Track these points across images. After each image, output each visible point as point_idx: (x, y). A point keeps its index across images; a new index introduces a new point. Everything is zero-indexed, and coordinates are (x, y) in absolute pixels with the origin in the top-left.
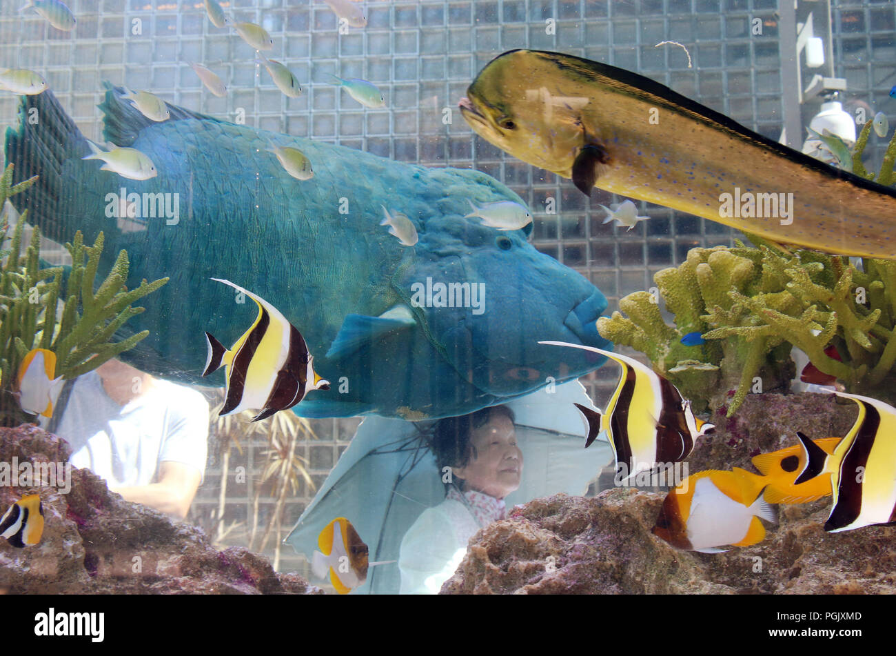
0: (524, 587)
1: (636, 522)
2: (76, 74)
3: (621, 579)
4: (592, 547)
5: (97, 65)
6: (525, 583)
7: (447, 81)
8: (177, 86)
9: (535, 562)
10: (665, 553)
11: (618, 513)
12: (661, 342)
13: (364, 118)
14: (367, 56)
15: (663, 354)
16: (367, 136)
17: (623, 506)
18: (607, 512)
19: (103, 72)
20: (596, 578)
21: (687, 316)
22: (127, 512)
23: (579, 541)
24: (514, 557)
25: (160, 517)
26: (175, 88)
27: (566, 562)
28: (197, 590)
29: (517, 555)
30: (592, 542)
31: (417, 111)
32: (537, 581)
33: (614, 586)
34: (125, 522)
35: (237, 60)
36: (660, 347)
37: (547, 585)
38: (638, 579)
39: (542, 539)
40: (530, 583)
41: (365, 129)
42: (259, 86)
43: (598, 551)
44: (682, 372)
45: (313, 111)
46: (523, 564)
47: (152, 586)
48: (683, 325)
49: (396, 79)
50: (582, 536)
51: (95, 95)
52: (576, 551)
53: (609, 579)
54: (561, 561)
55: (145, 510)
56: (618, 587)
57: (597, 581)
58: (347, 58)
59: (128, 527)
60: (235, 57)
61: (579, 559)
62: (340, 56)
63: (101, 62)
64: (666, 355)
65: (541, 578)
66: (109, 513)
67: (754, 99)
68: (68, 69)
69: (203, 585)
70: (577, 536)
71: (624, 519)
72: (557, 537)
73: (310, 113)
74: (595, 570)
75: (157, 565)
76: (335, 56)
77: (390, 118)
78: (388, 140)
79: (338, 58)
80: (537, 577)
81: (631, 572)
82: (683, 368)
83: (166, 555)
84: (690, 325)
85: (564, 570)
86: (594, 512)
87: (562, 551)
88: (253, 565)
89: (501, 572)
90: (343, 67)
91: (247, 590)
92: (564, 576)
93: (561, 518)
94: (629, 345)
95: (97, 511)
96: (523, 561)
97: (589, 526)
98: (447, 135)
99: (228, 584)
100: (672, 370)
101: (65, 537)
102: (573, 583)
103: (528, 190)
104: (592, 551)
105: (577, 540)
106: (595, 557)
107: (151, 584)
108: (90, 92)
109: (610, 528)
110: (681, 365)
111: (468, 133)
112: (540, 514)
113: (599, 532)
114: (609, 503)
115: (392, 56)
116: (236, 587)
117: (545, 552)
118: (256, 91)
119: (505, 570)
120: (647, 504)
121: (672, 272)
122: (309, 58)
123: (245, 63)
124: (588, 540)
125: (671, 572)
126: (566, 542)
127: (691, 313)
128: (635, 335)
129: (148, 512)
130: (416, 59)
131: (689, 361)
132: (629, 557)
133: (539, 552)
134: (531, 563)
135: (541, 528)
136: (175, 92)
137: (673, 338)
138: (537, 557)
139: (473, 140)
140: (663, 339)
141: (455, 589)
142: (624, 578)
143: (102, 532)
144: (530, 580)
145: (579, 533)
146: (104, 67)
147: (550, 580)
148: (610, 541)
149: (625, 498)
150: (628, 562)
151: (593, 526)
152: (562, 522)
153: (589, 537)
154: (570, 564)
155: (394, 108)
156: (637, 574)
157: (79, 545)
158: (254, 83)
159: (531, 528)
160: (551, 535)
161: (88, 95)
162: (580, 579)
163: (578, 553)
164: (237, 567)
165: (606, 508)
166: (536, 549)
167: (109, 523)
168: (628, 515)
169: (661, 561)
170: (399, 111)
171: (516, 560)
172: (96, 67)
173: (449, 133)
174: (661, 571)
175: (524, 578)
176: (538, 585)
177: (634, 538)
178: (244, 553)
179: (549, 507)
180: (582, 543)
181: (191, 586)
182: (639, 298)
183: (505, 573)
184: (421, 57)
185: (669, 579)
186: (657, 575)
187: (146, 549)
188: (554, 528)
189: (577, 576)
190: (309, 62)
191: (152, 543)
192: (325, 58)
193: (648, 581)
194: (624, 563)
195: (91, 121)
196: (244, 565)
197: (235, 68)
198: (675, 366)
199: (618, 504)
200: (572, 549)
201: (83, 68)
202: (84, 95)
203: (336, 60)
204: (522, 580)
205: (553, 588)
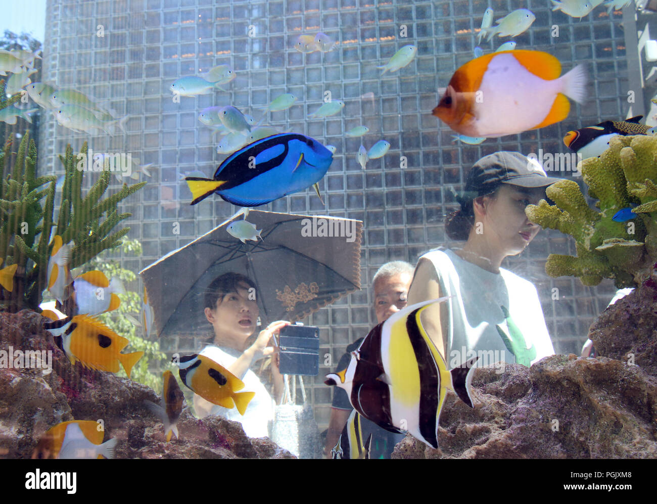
0: (472, 448)
1: (577, 385)
2: (129, 102)
3: (564, 439)
4: (534, 409)
5: (143, 95)
6: (473, 444)
7: (380, 97)
8: (196, 108)
9: (480, 425)
10: (608, 414)
11: (558, 377)
12: (586, 224)
13: (324, 124)
14: (325, 82)
15: (588, 234)
16: (326, 136)
17: (563, 370)
18: (548, 377)
19: (146, 100)
20: (540, 438)
21: (611, 199)
22: (117, 386)
23: (521, 404)
24: (461, 421)
25: (146, 390)
26: (195, 109)
27: (510, 424)
28: (179, 453)
29: (464, 418)
30: (534, 405)
31: (361, 118)
32: (484, 442)
33: (558, 446)
34: (114, 394)
35: (236, 89)
36: (585, 228)
37: (494, 445)
38: (582, 439)
39: (486, 404)
40: (478, 444)
41: (325, 132)
42: (252, 105)
43: (541, 413)
44: (608, 249)
45: (289, 120)
46: (470, 426)
47: (140, 450)
48: (607, 207)
49: (345, 97)
50: (524, 400)
51: (142, 116)
52: (519, 414)
53: (553, 439)
54: (505, 423)
55: (133, 384)
56: (561, 447)
57: (541, 441)
58: (311, 84)
59: (117, 399)
60: (235, 87)
61: (522, 421)
62: (306, 83)
63: (145, 93)
64: (592, 235)
65: (488, 439)
66: (100, 386)
67: (598, 101)
68: (123, 99)
69: (184, 449)
70: (519, 400)
71: (565, 383)
72: (500, 401)
73: (287, 122)
74: (539, 431)
75: (144, 432)
76: (303, 83)
77: (342, 124)
78: (341, 139)
79: (305, 84)
80: (483, 438)
81: (574, 432)
82: (610, 246)
83: (152, 423)
84: (613, 207)
85: (508, 431)
86: (535, 377)
87: (505, 414)
88: (228, 431)
89: (450, 434)
90: (309, 90)
91: (224, 453)
92: (510, 437)
93: (503, 384)
94: (556, 229)
95: (89, 384)
96: (469, 423)
97: (530, 391)
98: (381, 134)
99: (206, 448)
100: (599, 248)
101: (56, 408)
102: (518, 444)
103: (440, 169)
104: (535, 413)
105: (520, 404)
106: (537, 418)
107: (139, 448)
108: (139, 114)
109: (550, 392)
110: (606, 243)
111: (396, 131)
112: (483, 381)
113: (540, 396)
114: (549, 368)
115: (342, 82)
116: (213, 450)
117: (490, 416)
118: (250, 109)
119: (453, 432)
120: (588, 368)
121: (594, 160)
122: (285, 85)
123: (242, 90)
124: (530, 404)
125: (614, 432)
126: (509, 406)
127: (613, 196)
128: (561, 219)
129: (135, 386)
130: (358, 83)
131: (614, 239)
132: (570, 418)
133: (484, 415)
134: (477, 425)
135: (485, 393)
136: (195, 112)
137: (597, 220)
138: (482, 420)
139: (400, 136)
140: (588, 221)
141: (406, 450)
142: (567, 438)
143: (93, 403)
144: (476, 441)
145: (521, 397)
146: (147, 97)
147: (496, 440)
148: (552, 404)
149: (564, 363)
150: (571, 423)
151: (534, 390)
152: (503, 388)
153: (531, 401)
154: (515, 426)
155: (344, 116)
156: (581, 434)
157: (68, 414)
158: (248, 104)
159: (475, 393)
160: (494, 399)
161: (137, 116)
162: (524, 439)
163: (521, 415)
164: (214, 433)
165: (547, 373)
166: (481, 413)
167: (100, 396)
168: (569, 380)
169: (604, 422)
170: (348, 118)
171: (464, 423)
172: (141, 97)
173: (383, 132)
174: (604, 431)
175: (471, 439)
176: (485, 446)
177: (575, 401)
178: (220, 420)
179: (491, 374)
180: (524, 406)
181: (174, 450)
182: (563, 185)
183: (453, 435)
184: (362, 81)
185: (613, 439)
186: (601, 435)
187: (133, 418)
188: (497, 394)
189: (522, 437)
190: (285, 88)
191: (140, 412)
192: (296, 84)
193: (591, 441)
194: (566, 424)
195: (139, 133)
196: (219, 431)
197: (235, 93)
198: (601, 244)
199: (558, 369)
200: (515, 412)
201: (132, 98)
202: (135, 116)
203: (303, 86)
204: (469, 442)
205: (500, 448)
